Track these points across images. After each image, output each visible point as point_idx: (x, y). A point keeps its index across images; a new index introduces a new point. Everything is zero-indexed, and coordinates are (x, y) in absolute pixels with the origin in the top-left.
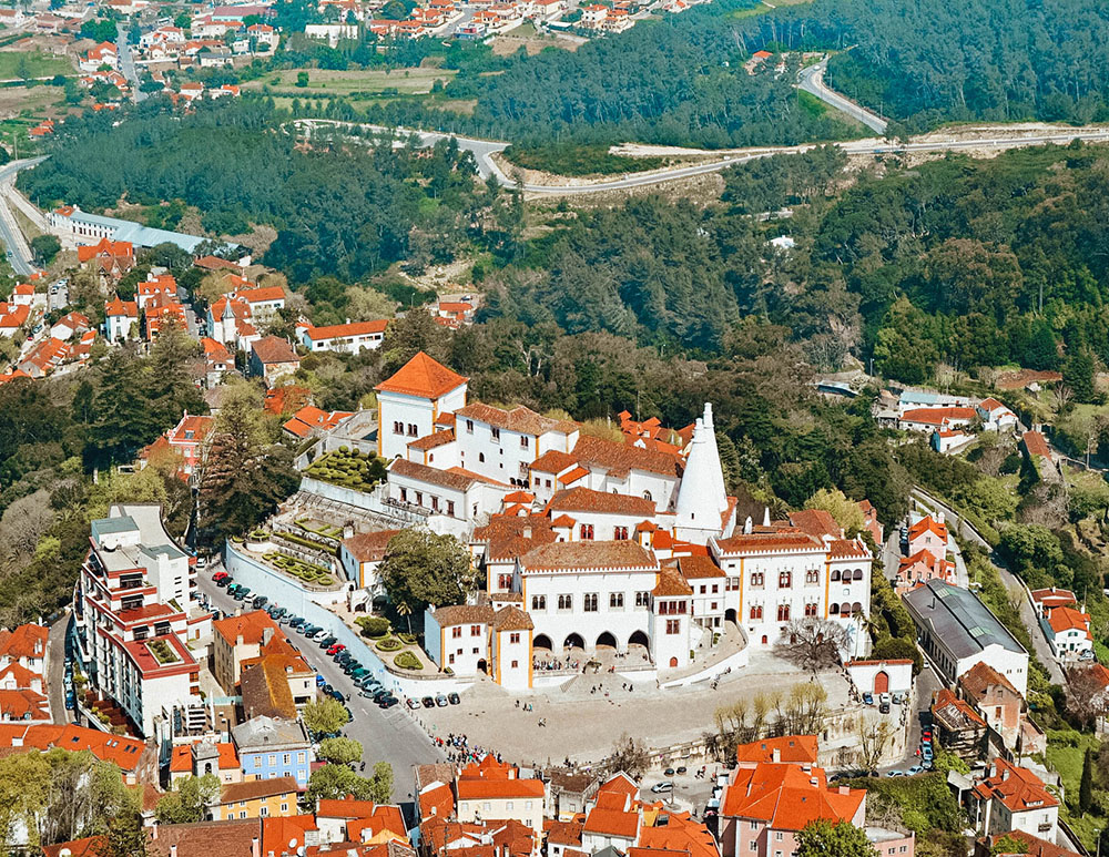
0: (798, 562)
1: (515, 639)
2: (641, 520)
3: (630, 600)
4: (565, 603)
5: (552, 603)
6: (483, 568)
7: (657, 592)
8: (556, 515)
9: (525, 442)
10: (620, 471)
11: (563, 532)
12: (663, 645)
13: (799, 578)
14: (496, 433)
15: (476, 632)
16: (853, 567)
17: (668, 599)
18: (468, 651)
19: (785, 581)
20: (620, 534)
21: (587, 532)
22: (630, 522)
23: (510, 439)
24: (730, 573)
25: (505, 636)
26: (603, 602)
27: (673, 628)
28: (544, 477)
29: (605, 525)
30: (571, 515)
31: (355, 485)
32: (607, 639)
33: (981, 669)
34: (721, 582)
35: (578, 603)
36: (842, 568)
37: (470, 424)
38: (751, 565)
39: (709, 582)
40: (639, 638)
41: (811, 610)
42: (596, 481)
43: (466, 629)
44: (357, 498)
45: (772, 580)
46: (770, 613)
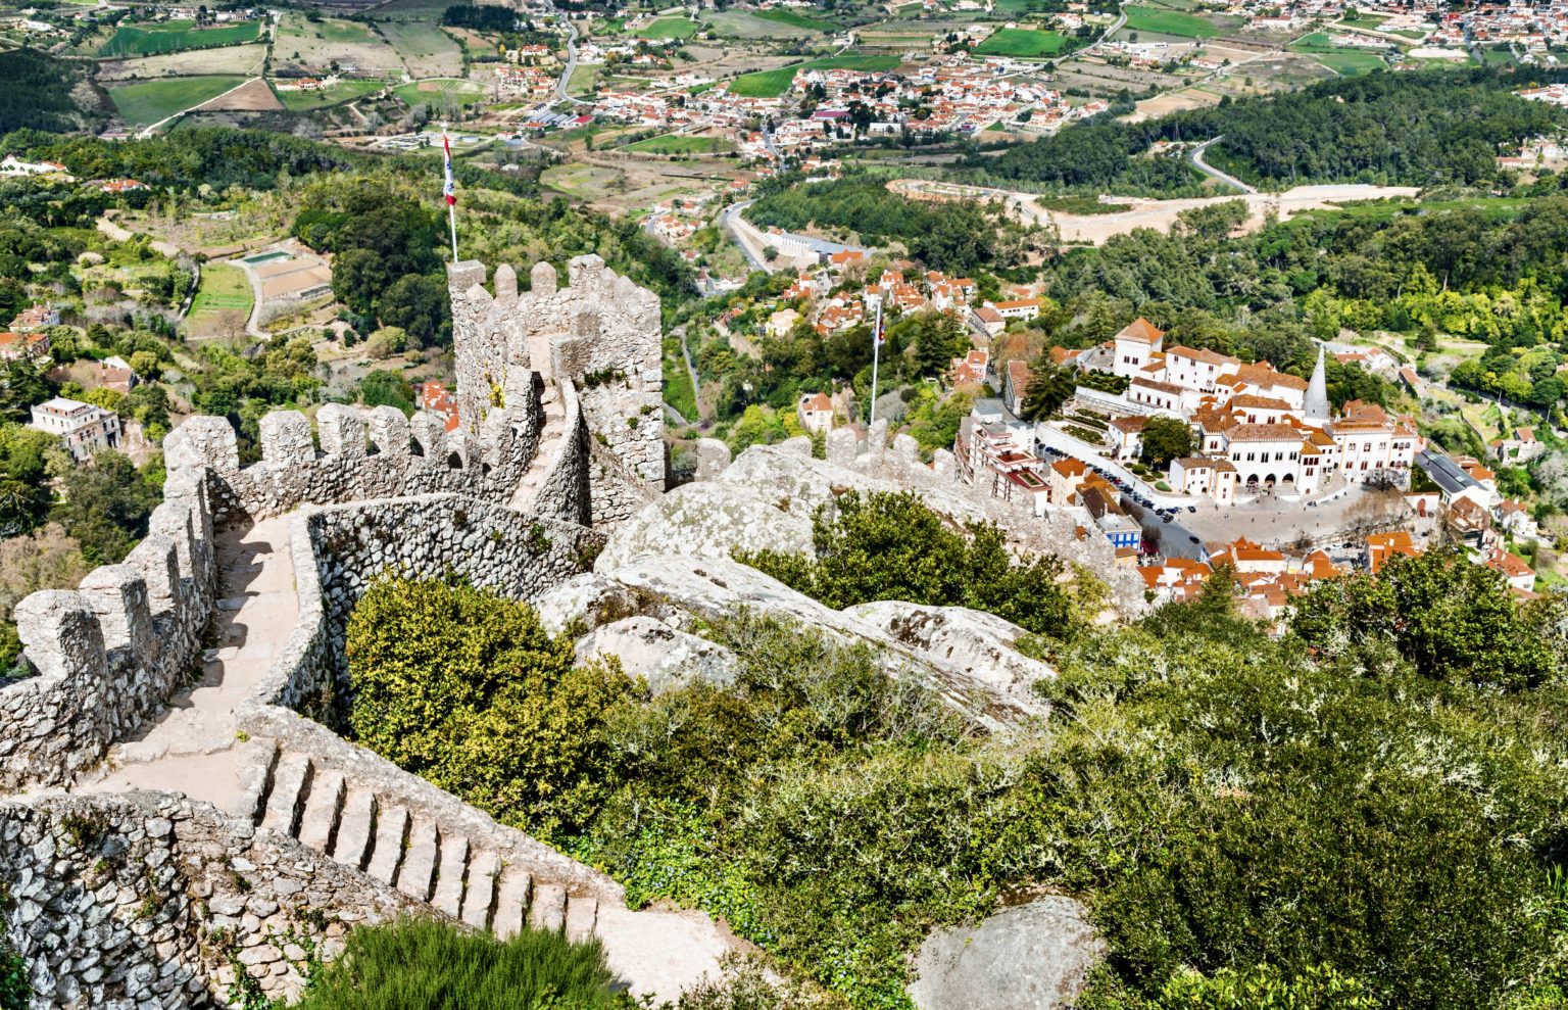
0: (1375, 438)
1: (1226, 476)
2: (1284, 412)
3: (1286, 457)
4: (1251, 457)
5: (1244, 457)
6: (1202, 437)
7: (1302, 452)
8: (1235, 409)
9: (1211, 369)
10: (1267, 386)
11: (1239, 419)
12: (1303, 482)
13: (1375, 447)
14: (1193, 364)
15: (1203, 472)
16: (1405, 441)
17: (1309, 456)
18: (1198, 483)
19: (1368, 448)
20: (1271, 421)
21: (1252, 419)
22: (1278, 414)
23: (1202, 367)
24: (1339, 443)
25: (1222, 474)
26: (1272, 458)
27: (1310, 473)
28: (1224, 388)
29: (1262, 416)
30: (1244, 409)
31: (1109, 391)
32: (1271, 478)
33: (1465, 500)
34: (1333, 447)
35: (1258, 458)
36: (1399, 441)
37: (1176, 359)
38: (1350, 439)
39: (1327, 448)
40: (1289, 478)
41: (1379, 465)
42: (1252, 390)
43: (1198, 470)
44: (1111, 398)
45: (1360, 447)
46: (1357, 466)
